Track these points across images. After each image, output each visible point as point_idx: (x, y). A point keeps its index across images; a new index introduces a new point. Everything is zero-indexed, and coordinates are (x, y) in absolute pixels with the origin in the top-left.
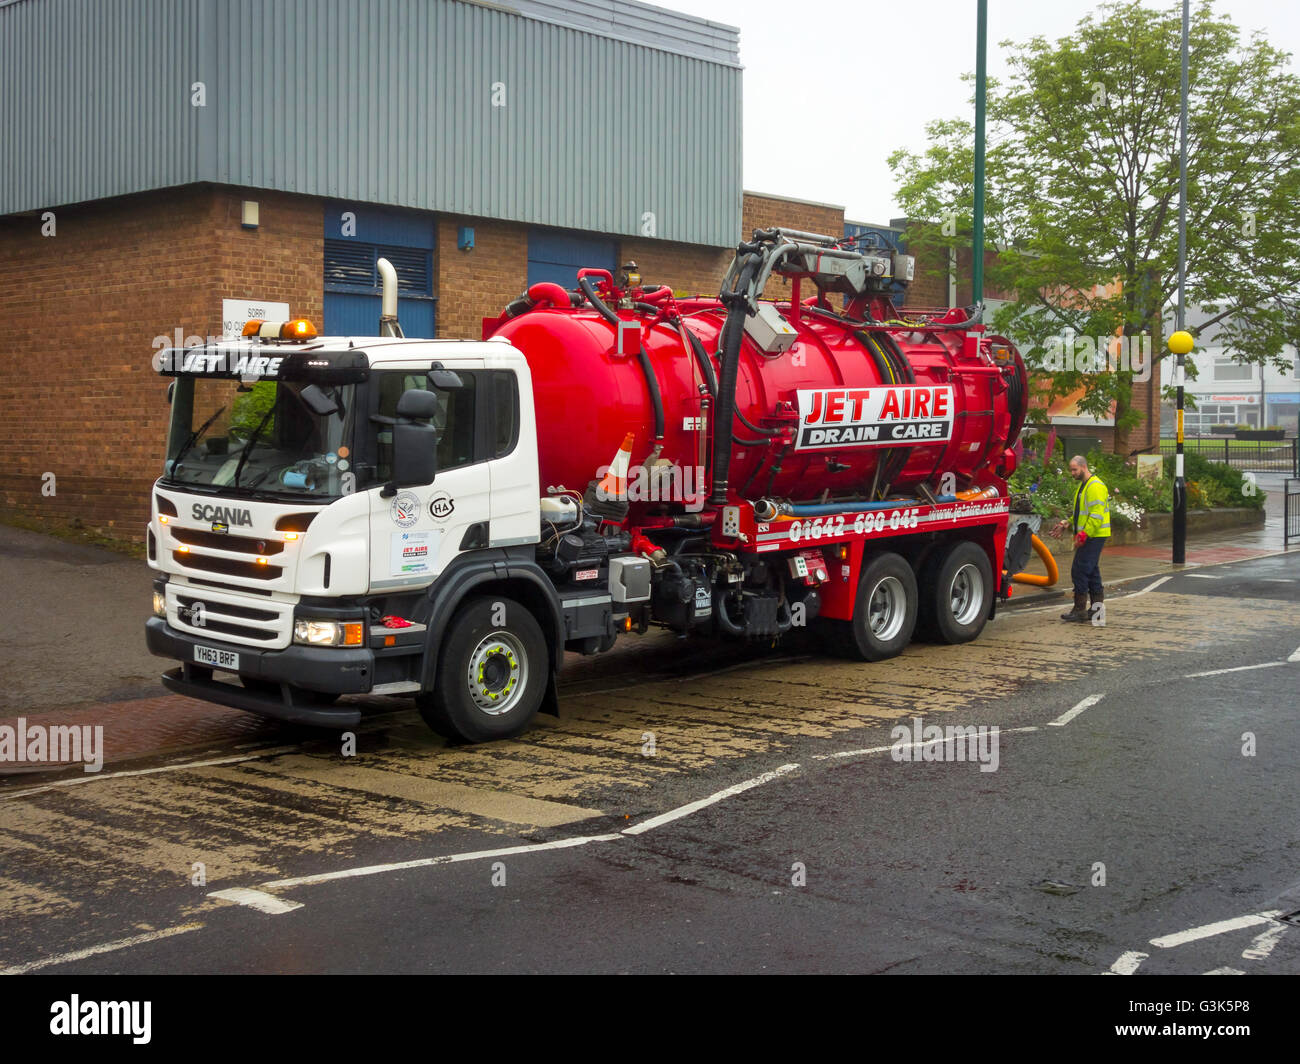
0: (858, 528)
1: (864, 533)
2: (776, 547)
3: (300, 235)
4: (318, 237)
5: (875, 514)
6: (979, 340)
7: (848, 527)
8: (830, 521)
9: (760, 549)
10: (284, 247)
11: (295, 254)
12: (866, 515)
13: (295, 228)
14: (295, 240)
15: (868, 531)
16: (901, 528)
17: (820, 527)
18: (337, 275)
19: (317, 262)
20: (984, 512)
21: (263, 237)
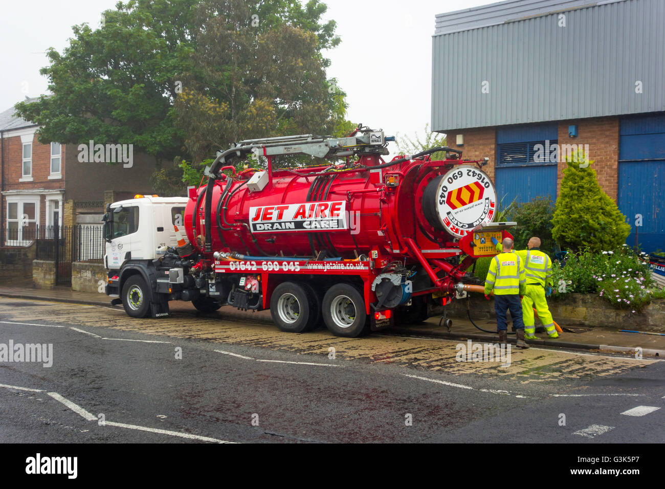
0: (264, 267)
1: (267, 270)
2: (224, 271)
3: (484, 145)
4: (491, 144)
5: (273, 263)
6: (381, 173)
7: (259, 267)
8: (248, 263)
9: (216, 271)
10: (476, 151)
11: (480, 153)
12: (267, 262)
13: (481, 142)
14: (481, 147)
15: (269, 270)
16: (289, 270)
17: (244, 265)
18: (508, 159)
19: (491, 155)
20: (347, 268)
21: (466, 148)
